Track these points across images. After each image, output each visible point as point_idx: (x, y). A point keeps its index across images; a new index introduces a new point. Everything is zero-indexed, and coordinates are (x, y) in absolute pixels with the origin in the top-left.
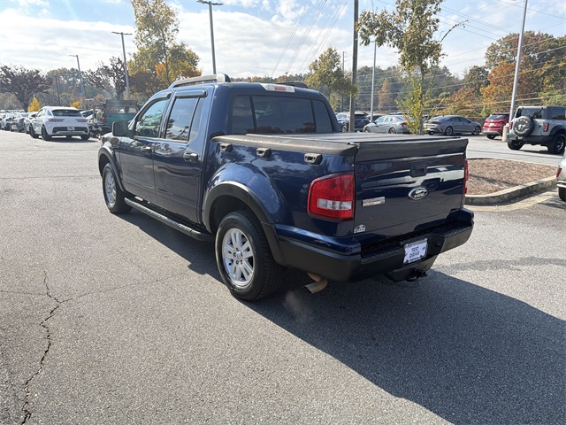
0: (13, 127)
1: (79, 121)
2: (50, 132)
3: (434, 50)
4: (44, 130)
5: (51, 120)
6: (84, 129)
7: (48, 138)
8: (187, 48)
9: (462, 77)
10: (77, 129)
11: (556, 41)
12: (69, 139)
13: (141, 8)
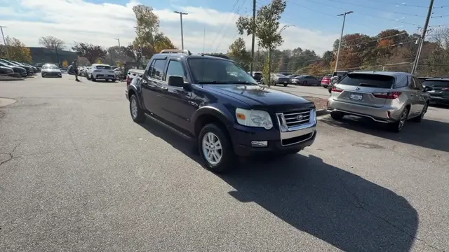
0: (83, 74)
1: (110, 72)
2: (95, 77)
3: (278, 39)
4: (92, 76)
5: (95, 71)
6: (113, 76)
7: (94, 80)
8: (164, 36)
9: (322, 57)
10: (109, 76)
11: (371, 39)
12: (107, 81)
13: (139, 14)
